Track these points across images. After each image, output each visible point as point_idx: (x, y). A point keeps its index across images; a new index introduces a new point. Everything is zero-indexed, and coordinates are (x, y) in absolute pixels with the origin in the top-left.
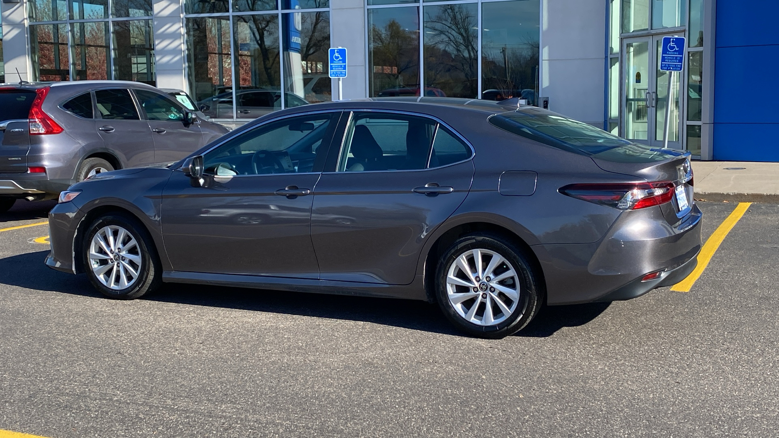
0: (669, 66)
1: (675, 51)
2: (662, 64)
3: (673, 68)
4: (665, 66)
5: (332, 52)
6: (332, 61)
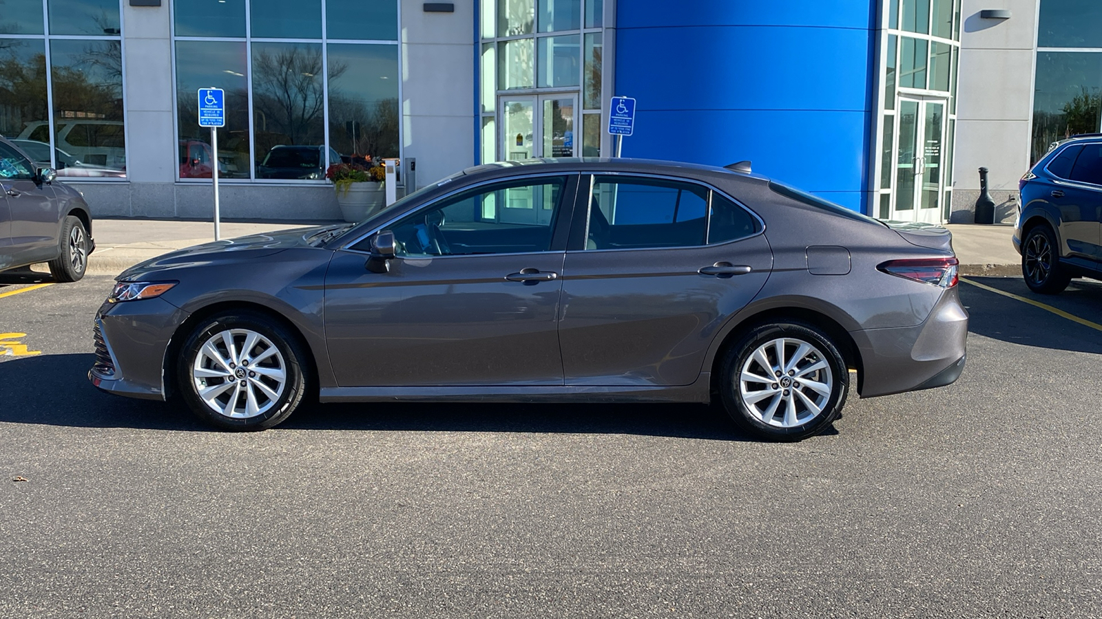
0: (618, 130)
1: (625, 113)
2: (610, 127)
3: (622, 131)
4: (614, 129)
5: (204, 94)
6: (203, 105)
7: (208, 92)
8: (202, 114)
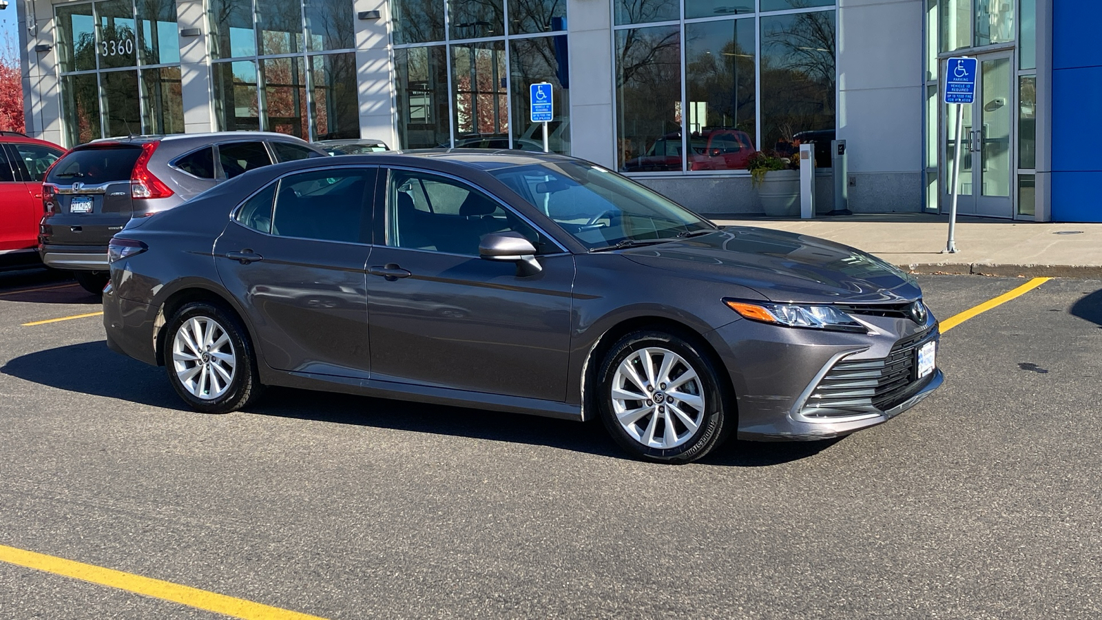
0: (957, 97)
1: (964, 76)
2: (947, 94)
3: (962, 99)
4: (951, 97)
5: (535, 89)
6: (535, 101)
7: (539, 87)
8: (534, 111)
